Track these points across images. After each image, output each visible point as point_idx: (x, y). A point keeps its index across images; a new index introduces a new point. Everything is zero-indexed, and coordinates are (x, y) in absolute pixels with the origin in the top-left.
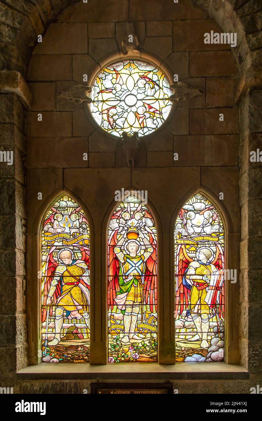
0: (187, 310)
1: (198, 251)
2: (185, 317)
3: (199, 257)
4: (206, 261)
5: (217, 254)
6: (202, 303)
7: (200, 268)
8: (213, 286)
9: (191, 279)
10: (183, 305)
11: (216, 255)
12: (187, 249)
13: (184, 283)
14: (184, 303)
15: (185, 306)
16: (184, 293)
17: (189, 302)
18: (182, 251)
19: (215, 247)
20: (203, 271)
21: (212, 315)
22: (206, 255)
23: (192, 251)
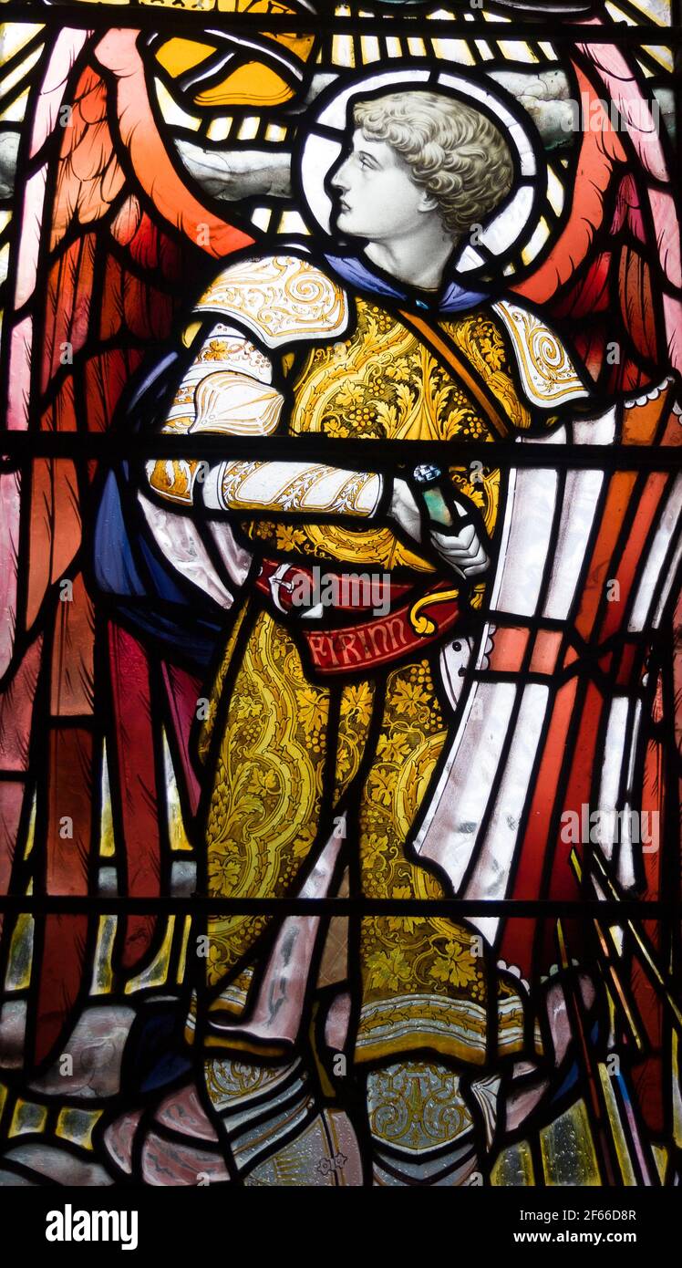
0: (137, 1001)
1: (333, 115)
2: (112, 1110)
3: (334, 193)
4: (429, 255)
5: (594, 170)
6: (379, 889)
7: (341, 356)
8: (537, 623)
9: (212, 501)
10: (95, 903)
11: (568, 180)
12: (173, 86)
13: (113, 569)
14: (107, 877)
15: (108, 925)
16: (102, 722)
17: (184, 872)
18: (94, 106)
19: (558, 80)
20: (393, 401)
21: (526, 1083)
22: (443, 176)
23: (238, 113)
